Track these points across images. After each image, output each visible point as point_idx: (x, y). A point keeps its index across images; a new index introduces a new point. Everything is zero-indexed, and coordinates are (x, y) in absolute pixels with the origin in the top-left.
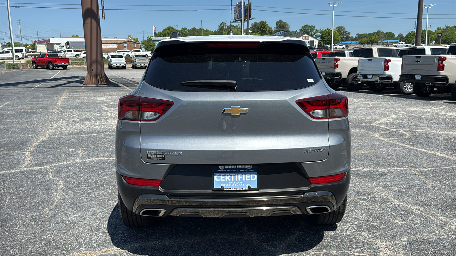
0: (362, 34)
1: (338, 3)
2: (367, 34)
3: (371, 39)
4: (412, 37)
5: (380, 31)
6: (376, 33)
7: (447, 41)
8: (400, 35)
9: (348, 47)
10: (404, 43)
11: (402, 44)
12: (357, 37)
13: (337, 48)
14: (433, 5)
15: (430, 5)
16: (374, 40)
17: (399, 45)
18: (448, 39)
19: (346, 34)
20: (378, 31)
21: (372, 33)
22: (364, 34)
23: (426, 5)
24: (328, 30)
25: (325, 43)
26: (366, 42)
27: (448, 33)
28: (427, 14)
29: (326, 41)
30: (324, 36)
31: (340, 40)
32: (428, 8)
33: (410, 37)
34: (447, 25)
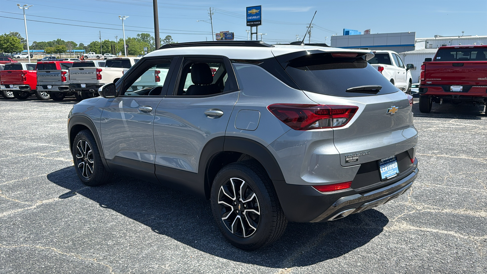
0: (40, 42)
1: (29, 6)
2: (46, 42)
3: (59, 48)
4: (96, 47)
5: (60, 40)
6: (56, 41)
7: (131, 52)
8: (81, 45)
9: (32, 56)
10: (94, 53)
11: (93, 55)
12: (34, 45)
13: (20, 57)
14: (127, 17)
15: (124, 17)
16: (62, 49)
17: (89, 55)
18: (132, 50)
19: (23, 41)
20: (58, 40)
21: (51, 41)
22: (43, 42)
23: (120, 17)
24: (5, 36)
25: (4, 50)
26: (53, 51)
27: (131, 45)
28: (123, 26)
29: (5, 48)
30: (2, 43)
31: (22, 48)
32: (123, 19)
33: (95, 48)
34: (129, 37)
